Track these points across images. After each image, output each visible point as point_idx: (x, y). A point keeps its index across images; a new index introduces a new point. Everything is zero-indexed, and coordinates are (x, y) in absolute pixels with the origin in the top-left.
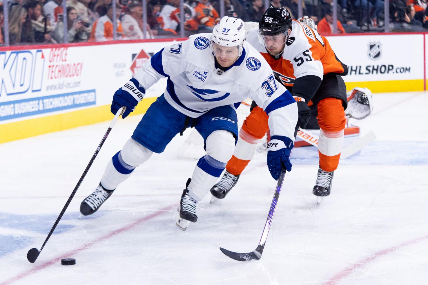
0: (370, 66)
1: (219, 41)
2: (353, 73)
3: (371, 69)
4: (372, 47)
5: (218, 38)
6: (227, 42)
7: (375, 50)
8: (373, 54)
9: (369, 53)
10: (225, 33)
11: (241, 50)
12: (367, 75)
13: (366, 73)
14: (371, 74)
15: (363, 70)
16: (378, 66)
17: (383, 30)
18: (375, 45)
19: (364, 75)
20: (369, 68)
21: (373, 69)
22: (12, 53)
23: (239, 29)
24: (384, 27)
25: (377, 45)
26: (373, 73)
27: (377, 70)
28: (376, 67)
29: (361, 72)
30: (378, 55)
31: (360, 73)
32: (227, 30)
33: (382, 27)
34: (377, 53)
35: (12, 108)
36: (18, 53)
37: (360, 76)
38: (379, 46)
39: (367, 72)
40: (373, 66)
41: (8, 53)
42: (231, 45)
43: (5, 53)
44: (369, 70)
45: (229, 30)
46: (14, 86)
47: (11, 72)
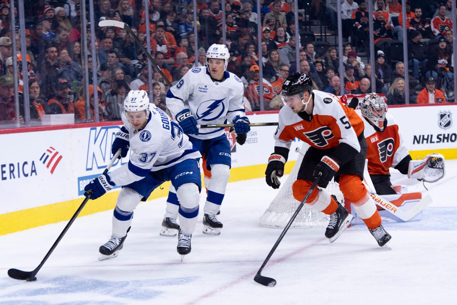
0: (441, 135)
1: (130, 108)
2: (425, 141)
3: (442, 137)
4: (442, 116)
5: (128, 106)
6: (136, 108)
7: (446, 120)
8: (444, 123)
9: (440, 122)
10: (133, 101)
11: (148, 113)
12: (438, 144)
13: (437, 142)
14: (442, 142)
15: (435, 139)
16: (448, 135)
17: (453, 101)
18: (445, 114)
19: (436, 144)
20: (440, 137)
21: (444, 137)
22: (102, 128)
23: (143, 97)
24: (453, 97)
25: (448, 114)
26: (443, 141)
27: (447, 138)
28: (446, 136)
29: (433, 141)
30: (448, 124)
31: (431, 142)
32: (134, 99)
33: (451, 97)
34: (447, 122)
36: (107, 129)
37: (432, 144)
38: (449, 116)
39: (439, 140)
40: (444, 135)
41: (99, 128)
42: (140, 109)
43: (95, 129)
44: (440, 139)
45: (136, 98)
46: (104, 159)
47: (101, 147)
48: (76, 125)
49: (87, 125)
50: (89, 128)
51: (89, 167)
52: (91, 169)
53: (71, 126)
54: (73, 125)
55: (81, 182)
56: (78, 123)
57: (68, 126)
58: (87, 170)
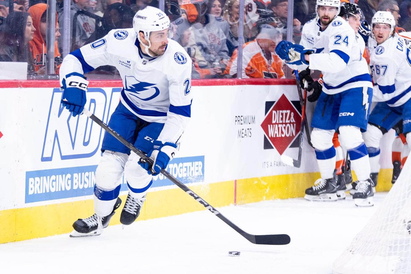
35: (68, 179)
46: (73, 144)
47: (70, 122)
48: (29, 81)
49: (48, 83)
50: (51, 90)
51: (47, 154)
52: (49, 159)
53: (21, 83)
54: (23, 82)
55: (31, 180)
56: (32, 80)
57: (16, 83)
58: (44, 159)
